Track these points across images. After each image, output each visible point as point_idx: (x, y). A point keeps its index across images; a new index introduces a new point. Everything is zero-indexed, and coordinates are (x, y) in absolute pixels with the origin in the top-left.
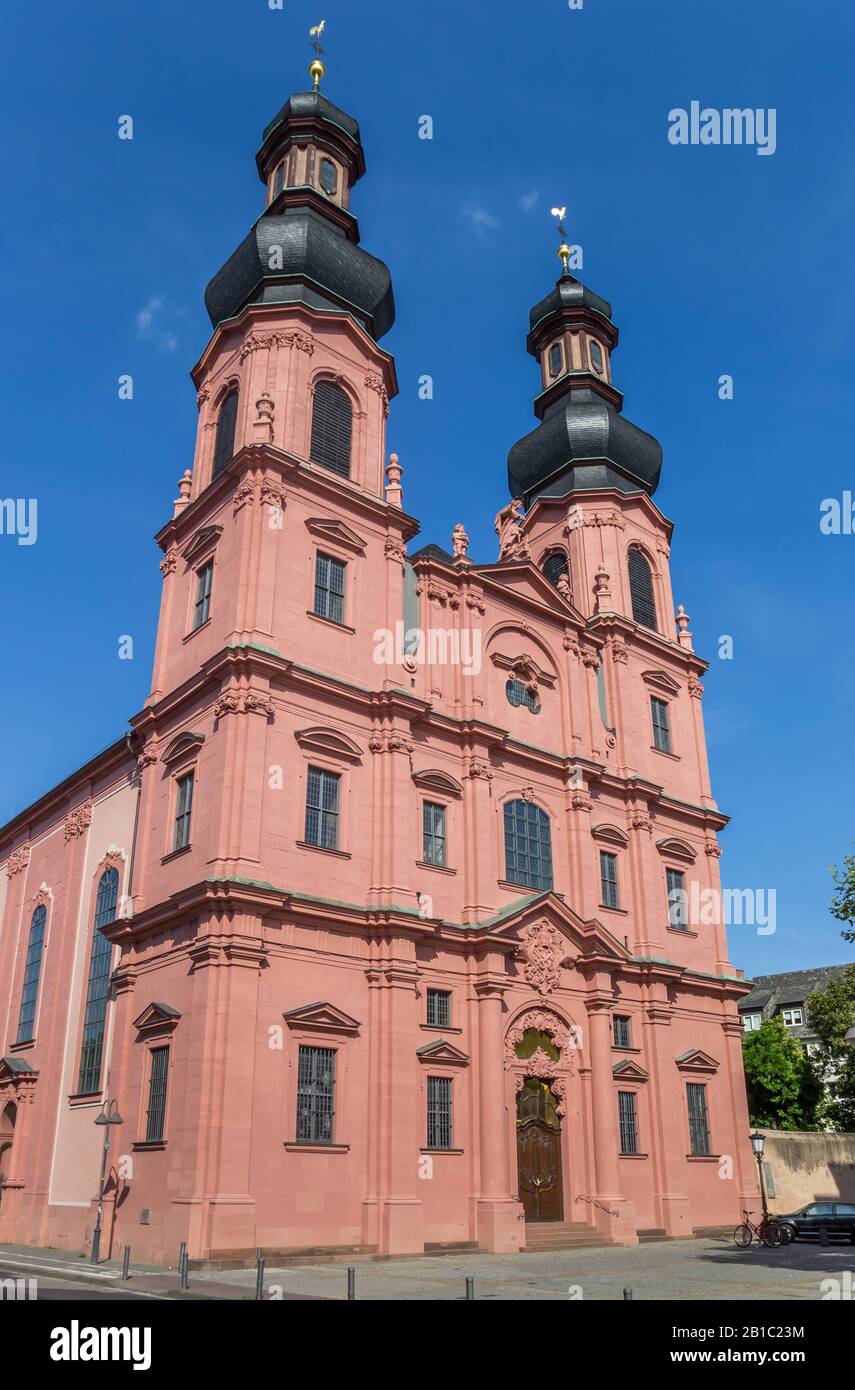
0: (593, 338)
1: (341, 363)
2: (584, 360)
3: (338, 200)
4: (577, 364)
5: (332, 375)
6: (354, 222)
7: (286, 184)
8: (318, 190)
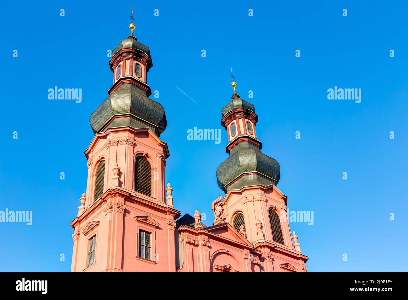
0: (248, 120)
1: (146, 148)
2: (245, 130)
3: (142, 80)
4: (243, 132)
5: (143, 154)
6: (149, 88)
7: (121, 75)
8: (135, 77)
